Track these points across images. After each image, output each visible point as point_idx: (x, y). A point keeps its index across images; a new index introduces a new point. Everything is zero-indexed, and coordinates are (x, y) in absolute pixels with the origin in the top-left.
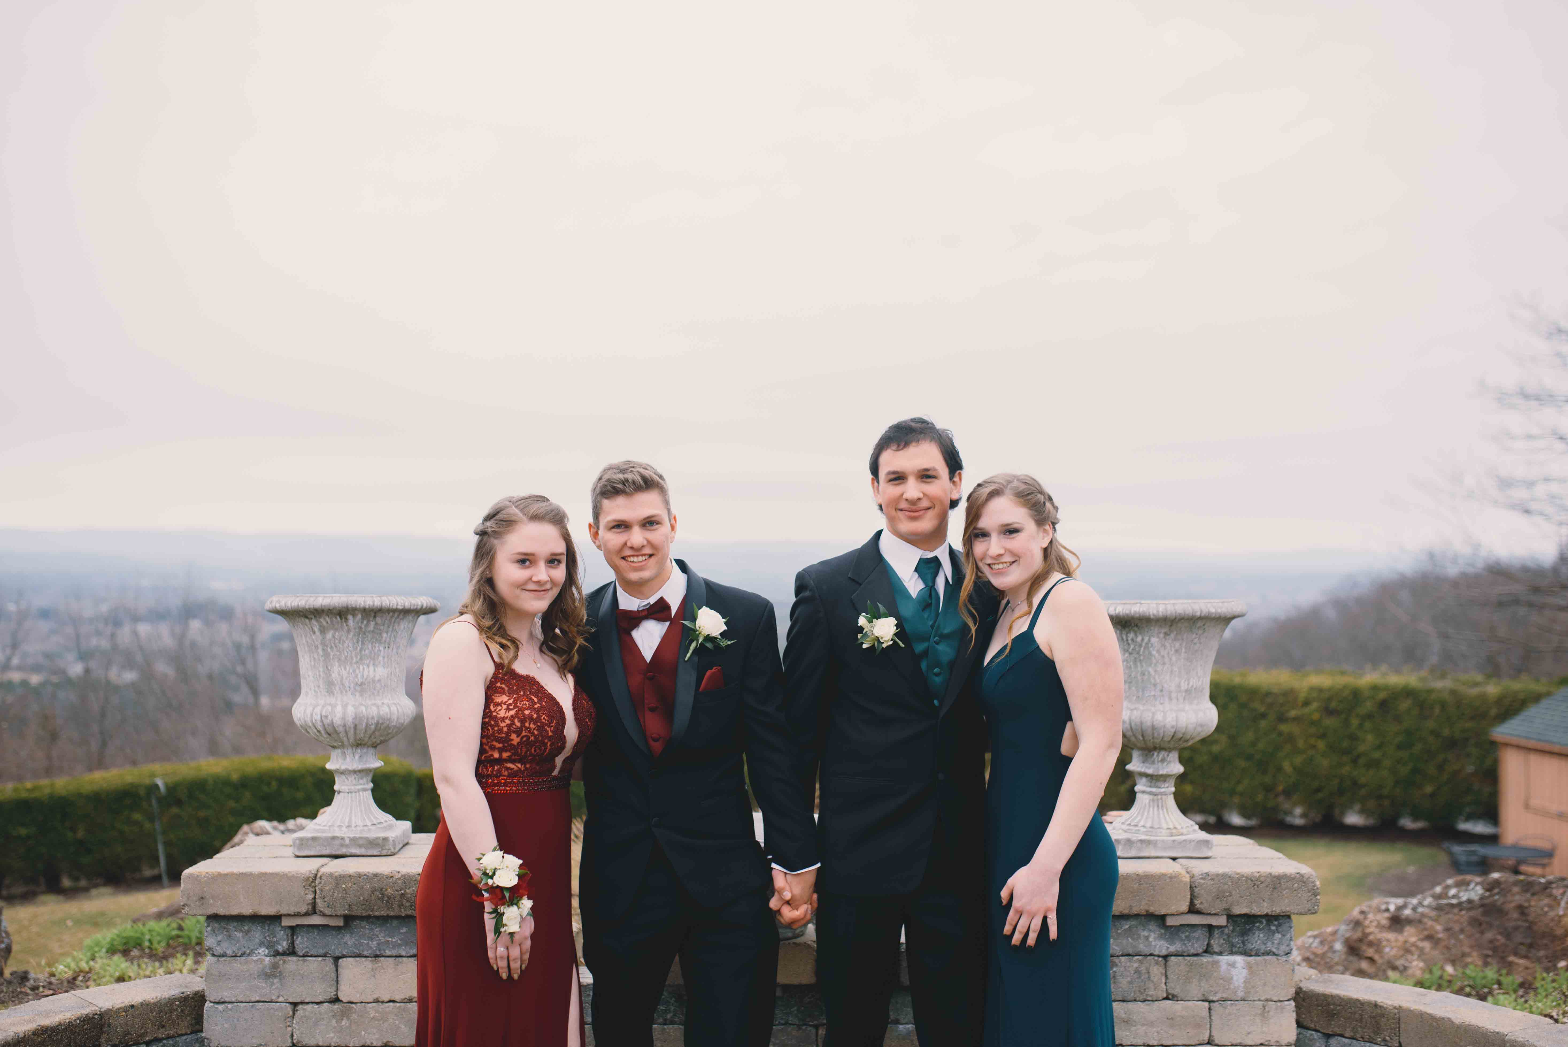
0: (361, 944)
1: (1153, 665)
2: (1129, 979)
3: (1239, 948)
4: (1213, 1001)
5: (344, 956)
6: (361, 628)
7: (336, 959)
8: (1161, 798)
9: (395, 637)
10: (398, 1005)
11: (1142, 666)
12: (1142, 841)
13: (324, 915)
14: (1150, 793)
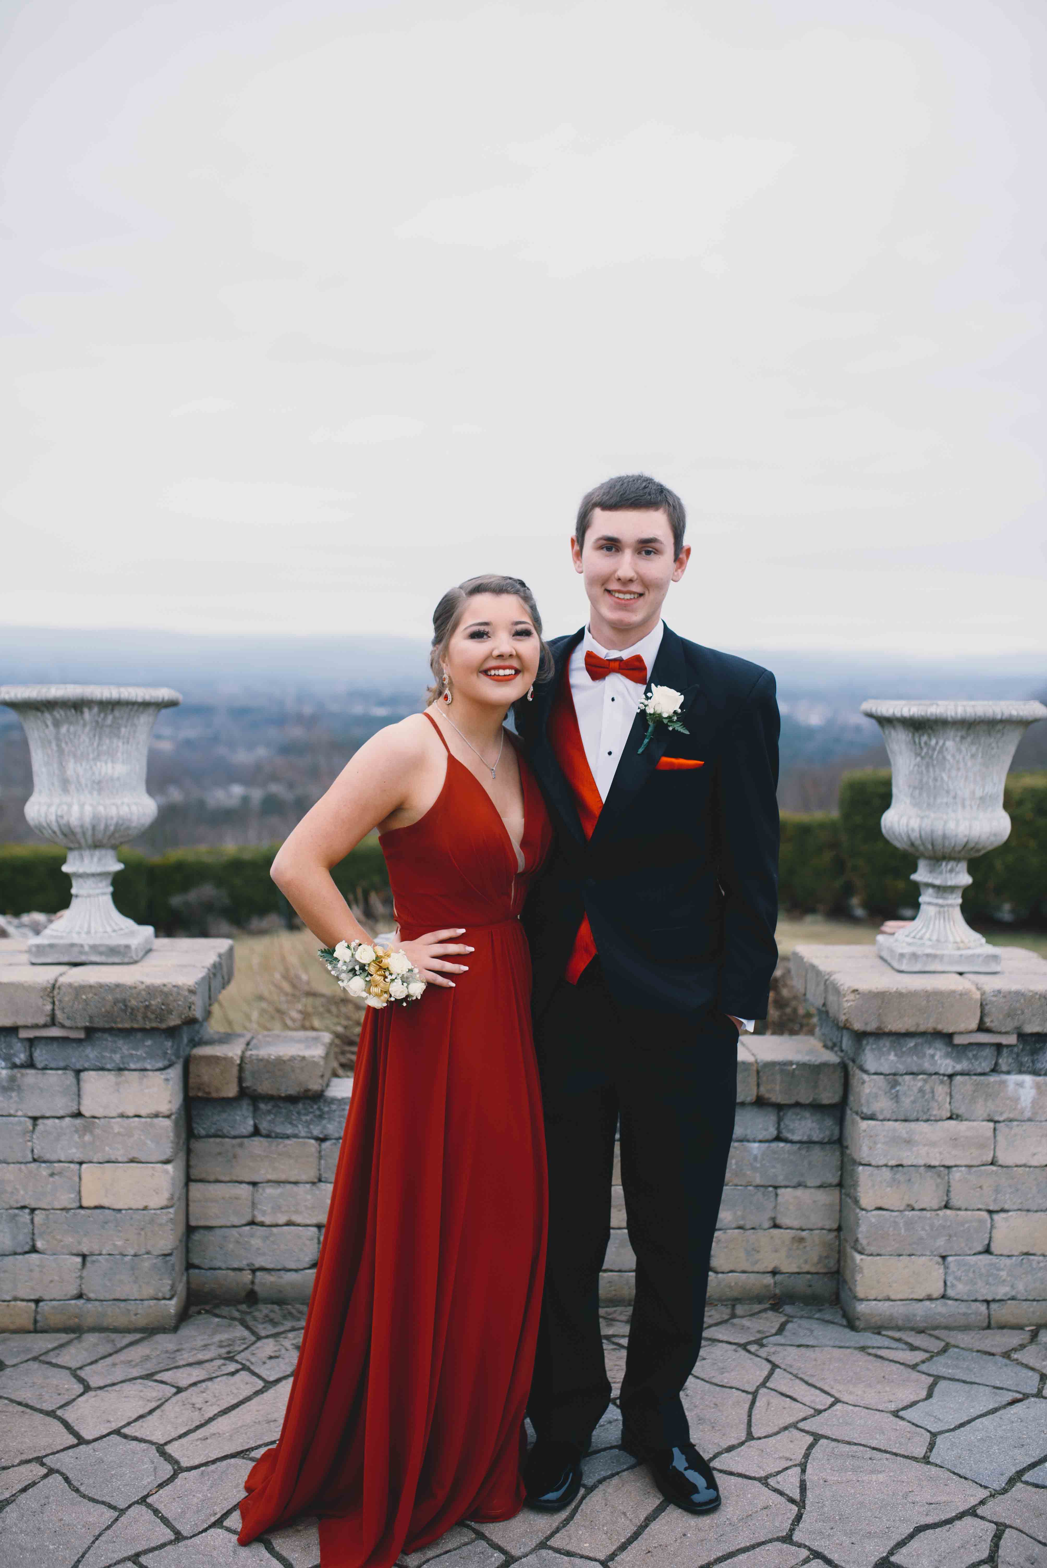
0: (103, 1057)
1: (947, 771)
2: (912, 1098)
3: (1028, 1067)
4: (999, 1122)
5: (85, 1070)
6: (97, 722)
7: (78, 1072)
8: (948, 911)
9: (135, 732)
10: (143, 1120)
11: (934, 771)
12: (928, 955)
13: (63, 1026)
14: (936, 905)
